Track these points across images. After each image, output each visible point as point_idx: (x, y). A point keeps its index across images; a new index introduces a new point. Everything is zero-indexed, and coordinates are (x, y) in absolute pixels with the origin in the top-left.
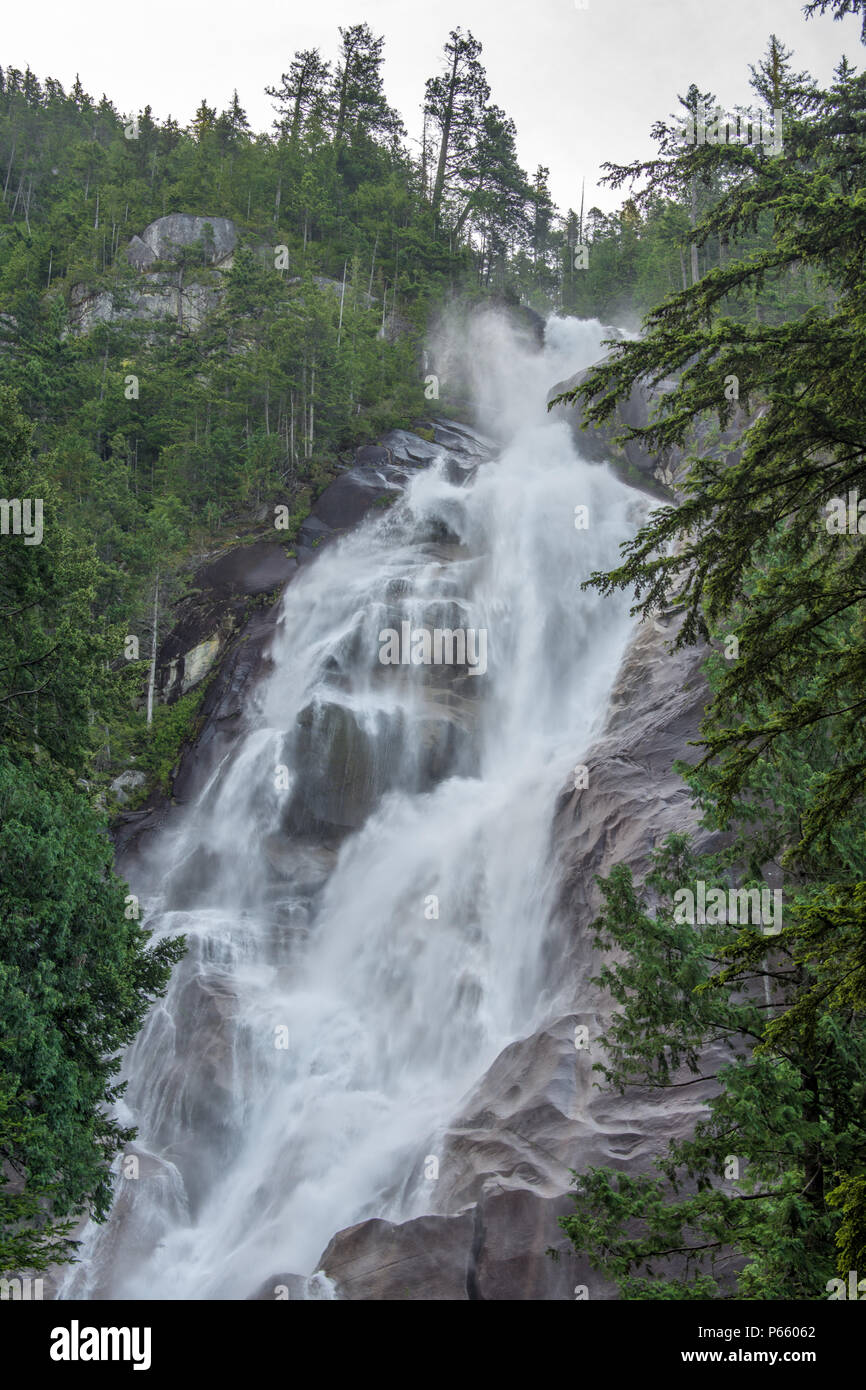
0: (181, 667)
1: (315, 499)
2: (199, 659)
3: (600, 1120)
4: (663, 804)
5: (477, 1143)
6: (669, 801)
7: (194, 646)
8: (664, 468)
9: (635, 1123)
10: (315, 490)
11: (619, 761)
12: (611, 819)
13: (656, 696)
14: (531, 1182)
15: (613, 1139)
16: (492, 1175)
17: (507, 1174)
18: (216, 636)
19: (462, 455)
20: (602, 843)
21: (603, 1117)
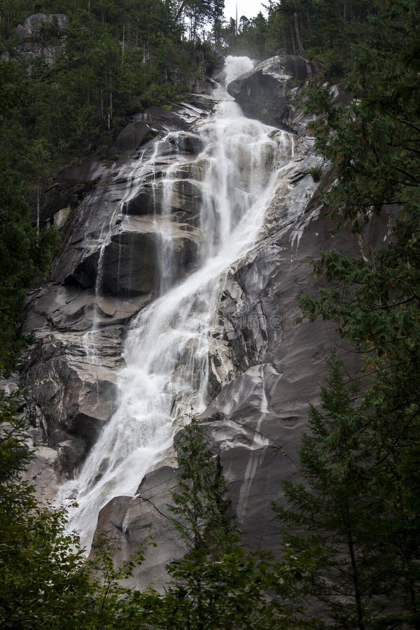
0: (52, 222)
1: (114, 138)
2: (61, 217)
3: (278, 412)
4: (299, 264)
5: (215, 427)
6: (301, 262)
7: (58, 211)
8: (287, 117)
9: (296, 412)
11: (275, 246)
12: (272, 273)
13: (291, 218)
14: (244, 443)
15: (285, 419)
16: (224, 441)
17: (232, 441)
18: (69, 205)
19: (187, 116)
20: (269, 284)
21: (279, 410)
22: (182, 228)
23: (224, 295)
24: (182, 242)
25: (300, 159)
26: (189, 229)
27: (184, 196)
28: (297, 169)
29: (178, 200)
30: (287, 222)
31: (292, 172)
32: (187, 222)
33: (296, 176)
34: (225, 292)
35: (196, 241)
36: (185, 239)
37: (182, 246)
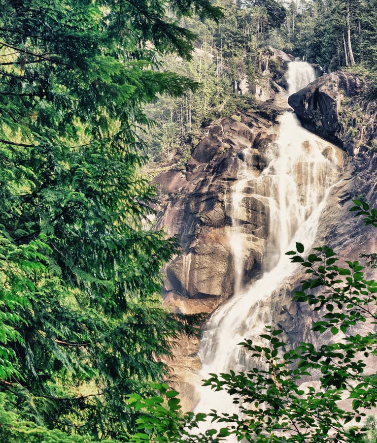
1: (192, 151)
8: (339, 132)
10: (192, 146)
22: (248, 239)
23: (283, 309)
24: (249, 252)
25: (348, 178)
26: (254, 240)
27: (250, 211)
28: (345, 188)
29: (246, 214)
30: (336, 242)
31: (341, 190)
32: (253, 233)
33: (345, 195)
34: (283, 307)
35: (260, 251)
36: (251, 249)
37: (249, 255)
